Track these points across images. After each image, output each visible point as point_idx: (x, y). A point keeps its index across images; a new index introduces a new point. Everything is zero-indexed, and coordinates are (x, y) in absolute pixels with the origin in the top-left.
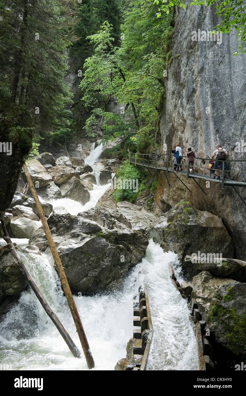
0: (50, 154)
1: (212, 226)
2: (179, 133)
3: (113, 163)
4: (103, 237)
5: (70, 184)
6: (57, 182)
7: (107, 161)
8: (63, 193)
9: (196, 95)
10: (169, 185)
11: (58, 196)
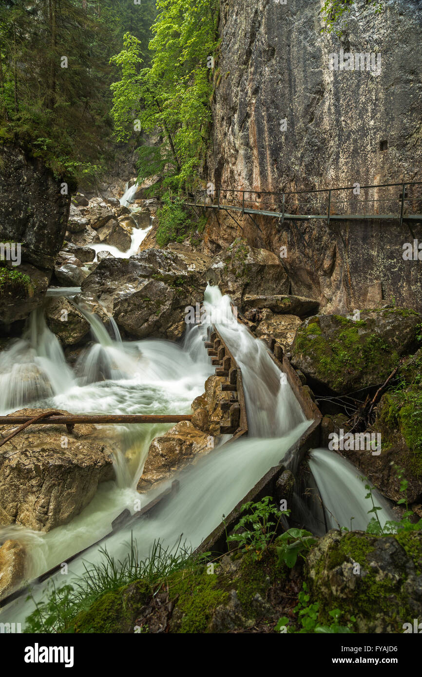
0: (83, 195)
1: (270, 263)
2: (230, 165)
3: (150, 203)
4: (161, 280)
5: (108, 227)
6: (93, 226)
7: (144, 201)
8: (102, 237)
9: (249, 120)
10: (219, 224)
11: (97, 240)
